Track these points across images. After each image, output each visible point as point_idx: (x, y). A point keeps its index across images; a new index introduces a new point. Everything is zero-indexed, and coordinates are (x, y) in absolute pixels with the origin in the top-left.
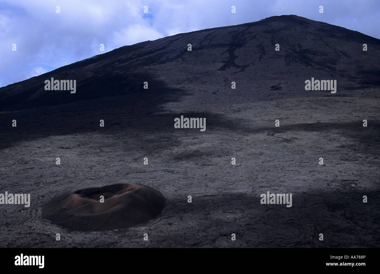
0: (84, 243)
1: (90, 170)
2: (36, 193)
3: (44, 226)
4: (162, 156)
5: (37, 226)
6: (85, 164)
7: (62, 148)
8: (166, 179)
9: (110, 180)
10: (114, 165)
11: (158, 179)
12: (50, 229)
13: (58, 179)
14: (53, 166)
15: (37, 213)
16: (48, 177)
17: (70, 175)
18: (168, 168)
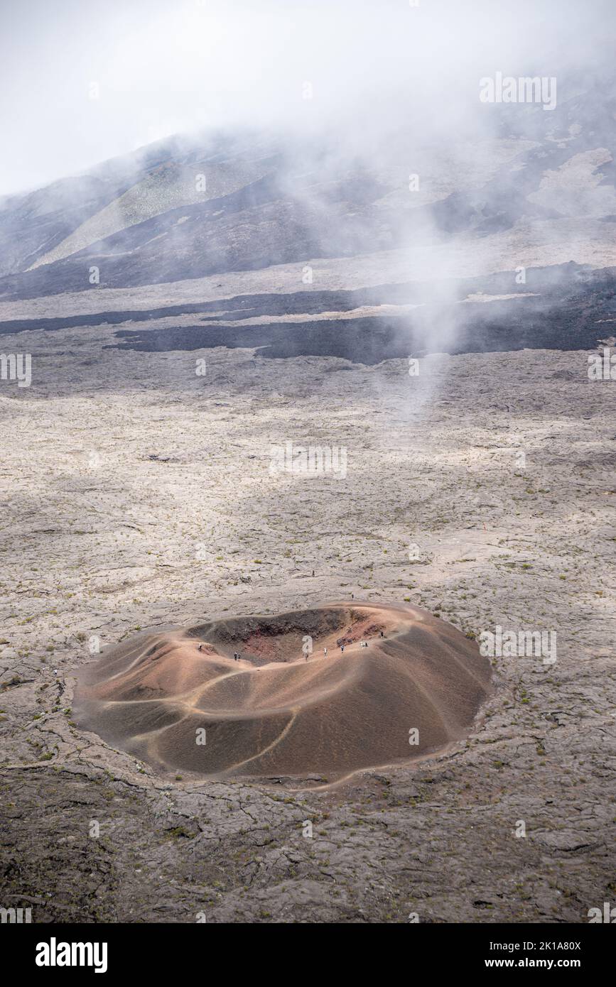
0: (204, 815)
1: (242, 547)
2: (62, 625)
3: (81, 745)
4: (491, 503)
5: (60, 745)
6: (228, 522)
7: (153, 458)
8: (498, 591)
9: (305, 588)
10: (323, 532)
11: (472, 591)
12: (99, 757)
13: (132, 574)
14: (121, 526)
15: (62, 698)
16: (103, 567)
17: (175, 564)
18: (510, 552)
